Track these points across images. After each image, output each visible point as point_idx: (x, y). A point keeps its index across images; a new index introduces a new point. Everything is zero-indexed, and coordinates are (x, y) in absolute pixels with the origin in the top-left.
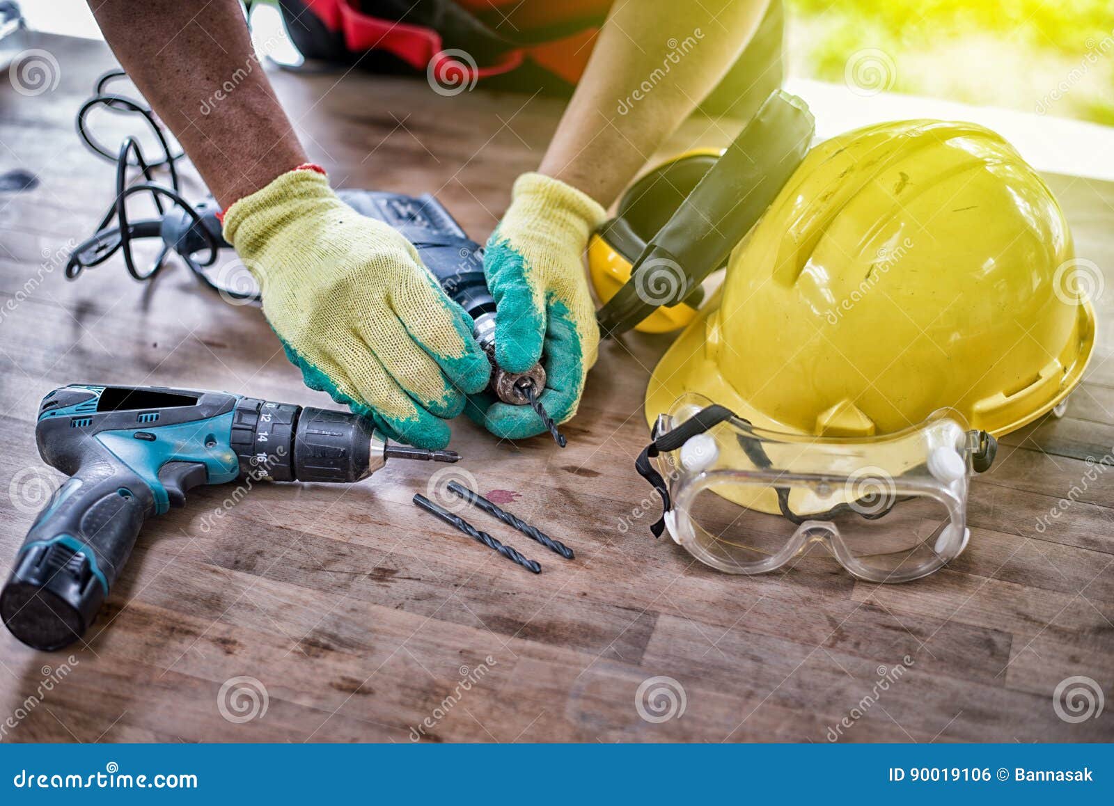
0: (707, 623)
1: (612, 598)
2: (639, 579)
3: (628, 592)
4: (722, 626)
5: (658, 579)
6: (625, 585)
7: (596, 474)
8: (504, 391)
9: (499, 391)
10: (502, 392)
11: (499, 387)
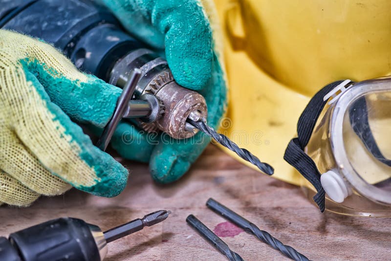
8: (177, 129)
9: (172, 130)
10: (175, 130)
11: (172, 126)
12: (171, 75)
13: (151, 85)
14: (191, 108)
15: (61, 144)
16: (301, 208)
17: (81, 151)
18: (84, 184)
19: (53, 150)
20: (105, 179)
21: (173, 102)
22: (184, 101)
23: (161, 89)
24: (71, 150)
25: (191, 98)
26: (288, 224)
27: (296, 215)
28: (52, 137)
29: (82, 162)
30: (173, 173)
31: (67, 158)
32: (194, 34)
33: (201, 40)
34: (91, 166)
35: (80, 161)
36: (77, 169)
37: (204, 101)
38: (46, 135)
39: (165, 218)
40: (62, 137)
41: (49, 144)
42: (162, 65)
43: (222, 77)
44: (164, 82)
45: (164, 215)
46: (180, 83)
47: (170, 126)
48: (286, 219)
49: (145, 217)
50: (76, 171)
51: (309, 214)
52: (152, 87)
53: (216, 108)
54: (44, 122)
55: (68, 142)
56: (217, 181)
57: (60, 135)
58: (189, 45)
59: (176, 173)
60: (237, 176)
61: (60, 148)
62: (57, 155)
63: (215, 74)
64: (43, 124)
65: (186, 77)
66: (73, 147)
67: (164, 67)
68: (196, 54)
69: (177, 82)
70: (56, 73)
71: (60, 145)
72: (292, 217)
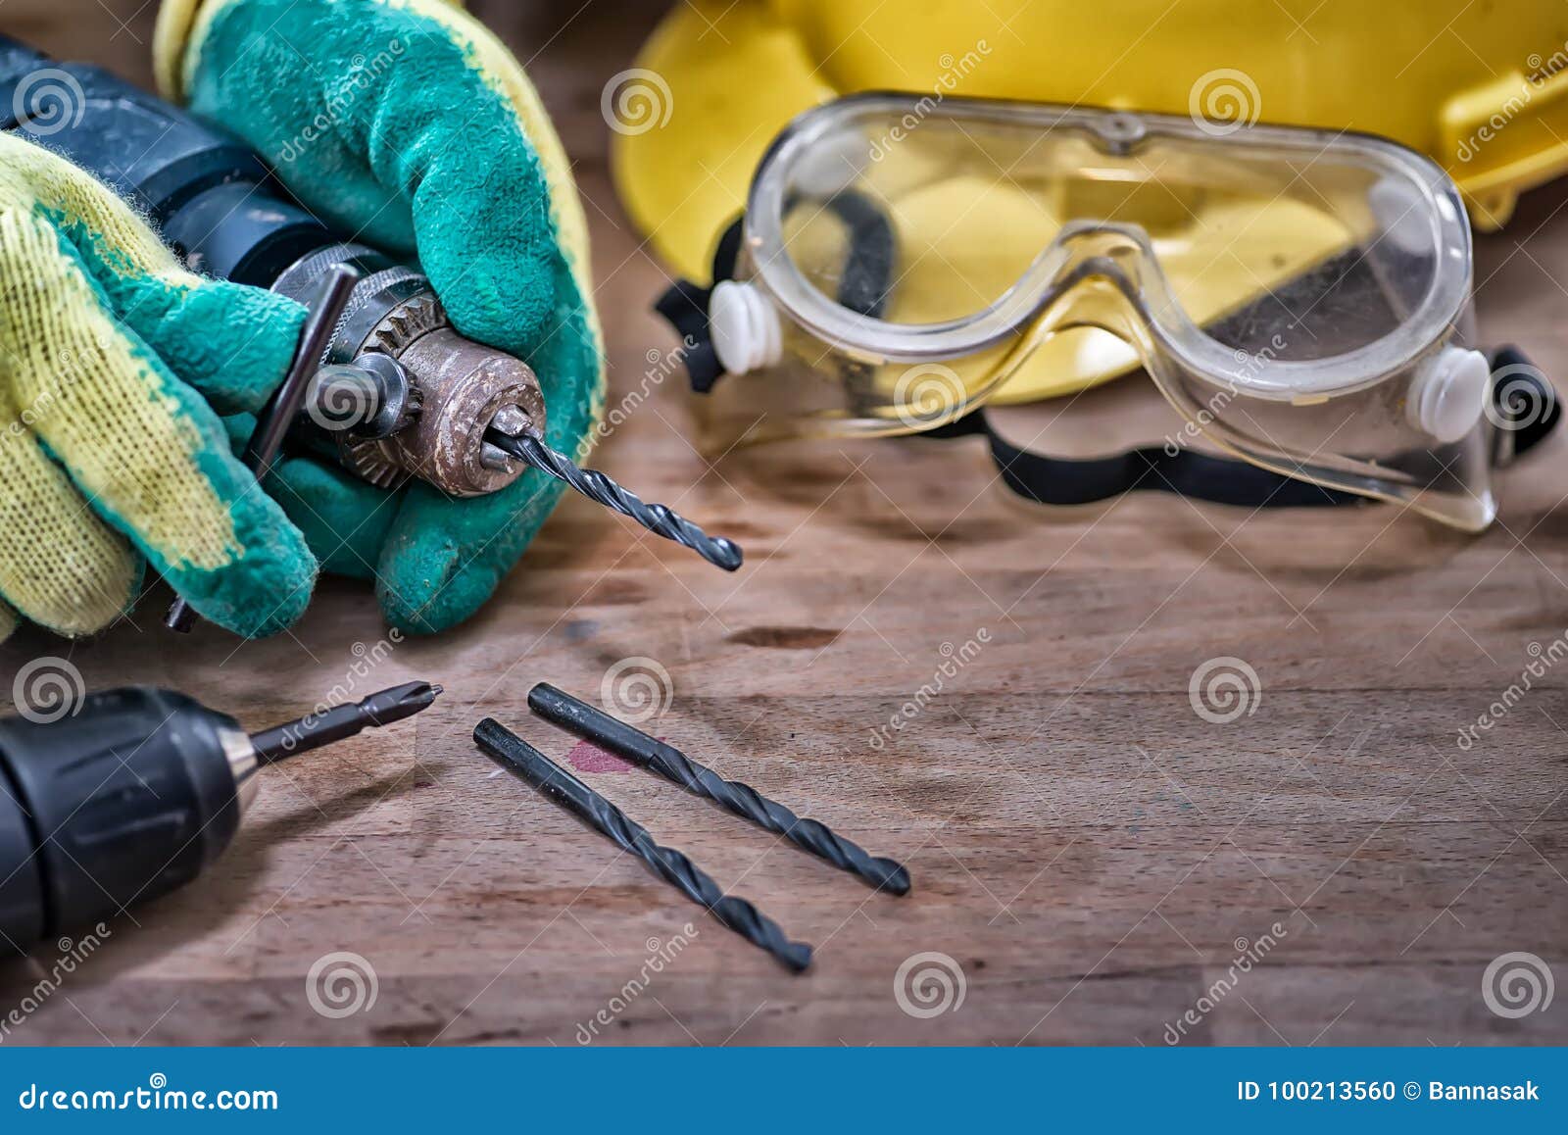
0: (1331, 965)
1: (1057, 956)
2: (1096, 890)
3: (1088, 932)
4: (1374, 963)
5: (1144, 877)
6: (1066, 914)
7: (827, 636)
8: (459, 457)
9: (444, 463)
10: (452, 462)
11: (443, 448)
12: (439, 308)
13: (381, 334)
14: (498, 396)
15: (151, 418)
16: (826, 697)
17: (202, 447)
18: (197, 559)
19: (125, 430)
20: (256, 552)
21: (448, 379)
22: (480, 376)
23: (411, 348)
24: (176, 439)
25: (497, 369)
26: (787, 737)
27: (809, 714)
28: (125, 396)
29: (200, 480)
30: (449, 601)
31: (162, 461)
32: (497, 185)
33: (519, 202)
34: (223, 499)
35: (195, 477)
36: (185, 500)
37: (536, 383)
38: (110, 390)
39: (426, 705)
40: (154, 398)
41: (114, 414)
42: (411, 282)
43: (582, 320)
44: (419, 326)
45: (424, 696)
46: (466, 329)
47: (439, 449)
48: (781, 726)
49: (368, 699)
50: (181, 508)
51: (847, 712)
52: (385, 340)
53: (571, 409)
54: (108, 354)
55: (170, 415)
56: (574, 633)
57: (149, 395)
58: (486, 216)
59: (456, 604)
60: (635, 620)
61: (145, 428)
62: (136, 446)
63: (565, 311)
64: (103, 358)
65: (484, 307)
66: (183, 430)
67: (418, 287)
68: (507, 242)
69: (459, 327)
70: (130, 264)
71: (146, 421)
72: (799, 720)
